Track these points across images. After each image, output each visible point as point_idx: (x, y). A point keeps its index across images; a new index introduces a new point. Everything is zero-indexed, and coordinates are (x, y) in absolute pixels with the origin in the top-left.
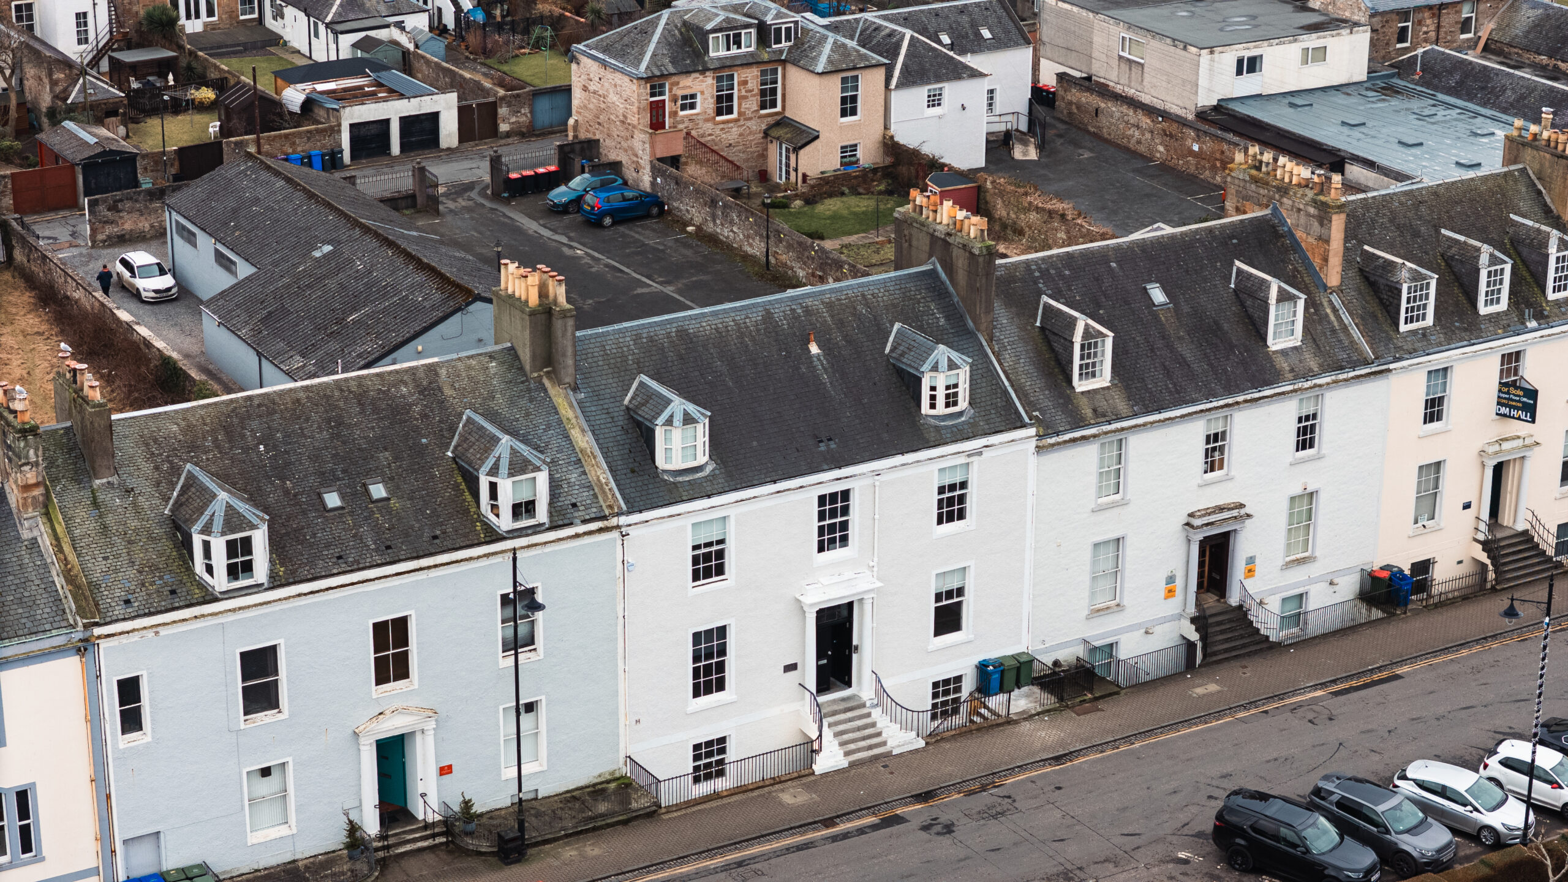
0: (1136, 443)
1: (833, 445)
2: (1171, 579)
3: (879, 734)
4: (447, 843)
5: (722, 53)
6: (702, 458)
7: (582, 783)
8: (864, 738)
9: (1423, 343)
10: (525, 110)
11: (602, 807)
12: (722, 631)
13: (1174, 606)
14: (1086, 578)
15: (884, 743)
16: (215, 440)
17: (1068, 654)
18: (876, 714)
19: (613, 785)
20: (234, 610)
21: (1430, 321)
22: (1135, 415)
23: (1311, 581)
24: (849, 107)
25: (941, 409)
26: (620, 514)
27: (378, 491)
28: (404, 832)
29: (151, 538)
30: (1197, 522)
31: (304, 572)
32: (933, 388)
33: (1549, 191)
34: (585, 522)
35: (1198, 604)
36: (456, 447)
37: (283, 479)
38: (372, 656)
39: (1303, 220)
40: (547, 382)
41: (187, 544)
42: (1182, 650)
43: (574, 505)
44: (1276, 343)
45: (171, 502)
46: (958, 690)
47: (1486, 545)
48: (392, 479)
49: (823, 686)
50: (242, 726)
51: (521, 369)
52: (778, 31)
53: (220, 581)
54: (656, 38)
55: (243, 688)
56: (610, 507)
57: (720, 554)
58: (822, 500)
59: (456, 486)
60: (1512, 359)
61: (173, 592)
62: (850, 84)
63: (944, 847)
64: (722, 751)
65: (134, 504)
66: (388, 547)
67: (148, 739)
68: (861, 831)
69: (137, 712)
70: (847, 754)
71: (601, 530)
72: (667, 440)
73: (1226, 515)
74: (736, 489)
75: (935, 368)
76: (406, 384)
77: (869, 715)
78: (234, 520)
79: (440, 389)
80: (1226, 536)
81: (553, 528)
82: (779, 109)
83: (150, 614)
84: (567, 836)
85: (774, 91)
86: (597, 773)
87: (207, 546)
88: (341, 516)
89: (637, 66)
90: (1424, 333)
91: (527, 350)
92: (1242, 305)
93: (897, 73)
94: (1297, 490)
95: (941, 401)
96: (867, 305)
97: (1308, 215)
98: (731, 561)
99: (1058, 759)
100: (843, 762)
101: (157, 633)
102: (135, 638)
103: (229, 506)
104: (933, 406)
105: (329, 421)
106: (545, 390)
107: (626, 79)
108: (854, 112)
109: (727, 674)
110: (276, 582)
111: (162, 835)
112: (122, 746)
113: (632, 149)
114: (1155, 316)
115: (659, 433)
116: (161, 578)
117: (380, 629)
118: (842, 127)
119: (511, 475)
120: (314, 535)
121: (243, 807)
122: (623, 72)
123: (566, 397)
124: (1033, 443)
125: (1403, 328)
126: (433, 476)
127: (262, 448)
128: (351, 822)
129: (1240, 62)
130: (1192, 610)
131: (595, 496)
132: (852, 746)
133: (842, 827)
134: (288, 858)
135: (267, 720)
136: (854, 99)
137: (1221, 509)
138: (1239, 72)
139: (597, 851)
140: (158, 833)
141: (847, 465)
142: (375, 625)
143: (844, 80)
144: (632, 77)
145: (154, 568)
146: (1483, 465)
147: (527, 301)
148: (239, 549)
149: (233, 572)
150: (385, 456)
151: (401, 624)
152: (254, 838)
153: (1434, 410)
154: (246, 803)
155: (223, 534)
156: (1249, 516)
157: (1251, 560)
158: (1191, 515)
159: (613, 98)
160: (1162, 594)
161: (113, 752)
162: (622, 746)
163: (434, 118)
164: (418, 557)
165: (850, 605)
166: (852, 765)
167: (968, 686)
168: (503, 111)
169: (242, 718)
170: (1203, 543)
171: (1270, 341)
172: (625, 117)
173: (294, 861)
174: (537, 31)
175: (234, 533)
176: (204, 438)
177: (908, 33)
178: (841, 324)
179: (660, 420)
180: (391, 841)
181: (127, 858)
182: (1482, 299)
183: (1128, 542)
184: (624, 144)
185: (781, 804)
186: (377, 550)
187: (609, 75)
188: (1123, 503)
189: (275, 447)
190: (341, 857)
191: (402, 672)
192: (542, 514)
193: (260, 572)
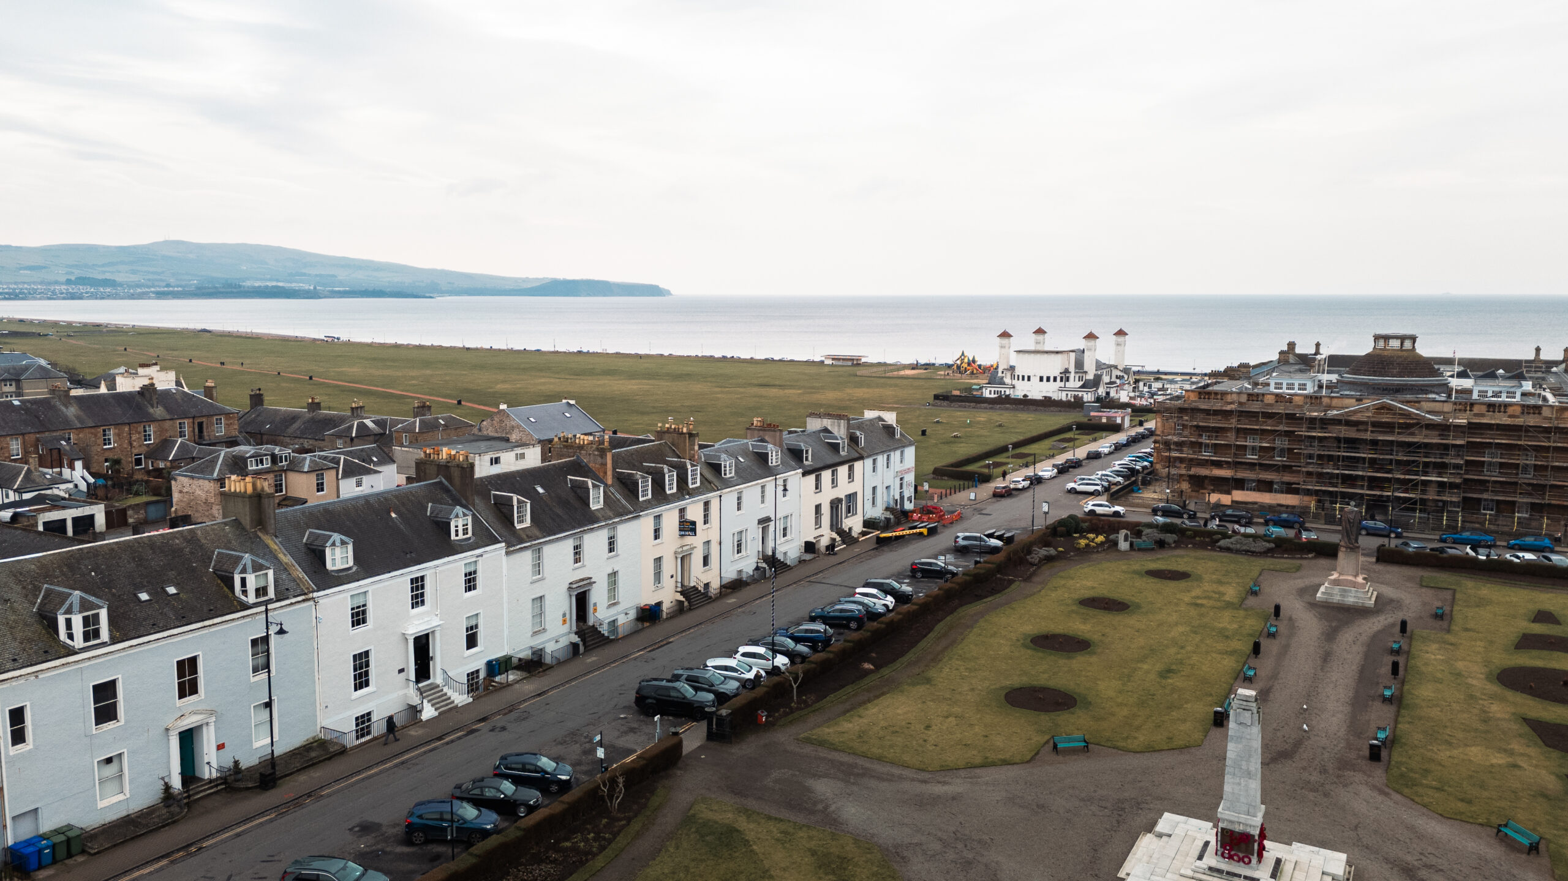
0: (547, 550)
1: (413, 555)
2: (564, 615)
3: (449, 698)
4: (225, 789)
5: (254, 468)
6: (351, 563)
7: (297, 745)
8: (443, 701)
9: (648, 505)
10: (142, 511)
11: (313, 754)
12: (367, 653)
13: (566, 628)
14: (530, 616)
15: (453, 702)
16: (61, 571)
17: (525, 654)
18: (445, 690)
19: (315, 744)
20: (89, 659)
21: (650, 496)
22: (544, 537)
23: (619, 613)
24: (320, 487)
25: (461, 536)
26: (313, 591)
27: (172, 590)
28: (198, 787)
29: (26, 624)
30: (574, 586)
31: (133, 634)
32: (457, 527)
33: (678, 449)
34: (295, 597)
35: (577, 626)
36: (214, 566)
37: (110, 588)
38: (176, 681)
39: (592, 458)
40: (260, 534)
41: (53, 626)
42: (571, 649)
43: (287, 589)
44: (594, 507)
45: (37, 605)
46: (478, 677)
47: (682, 593)
48: (179, 584)
49: (418, 680)
50: (94, 732)
51: (244, 529)
52: (281, 457)
53: (79, 642)
54: (220, 462)
55: (95, 708)
56: (308, 588)
57: (364, 612)
58: (412, 580)
59: (218, 585)
60: (682, 511)
61: (46, 652)
62: (320, 477)
63: (504, 735)
64: (369, 720)
65: (11, 608)
66: (183, 617)
67: (31, 747)
68: (459, 738)
69: (22, 730)
70: (436, 710)
71: (304, 601)
72: (333, 554)
73: (585, 582)
74: (371, 577)
75: (457, 516)
76: (178, 539)
77: (442, 690)
78: (85, 606)
79: (199, 540)
80: (584, 593)
81: (278, 600)
82: (284, 492)
83: (31, 665)
84: (298, 771)
85: (281, 485)
86: (305, 739)
87: (69, 623)
88: (150, 604)
89: (212, 474)
90: (648, 501)
91: (248, 518)
92: (575, 492)
93: (340, 472)
94: (610, 571)
95: (460, 532)
96: (414, 496)
97: (594, 455)
98: (370, 616)
99: (539, 695)
100: (436, 714)
101: (37, 677)
102: (22, 681)
103: (81, 598)
104: (457, 535)
105: (134, 559)
106: (260, 538)
107: (207, 482)
108: (322, 490)
109: (370, 677)
110: (114, 640)
111: (40, 810)
112: (11, 753)
113: (211, 514)
114: (542, 498)
115: (328, 551)
116: (36, 645)
117: (180, 664)
118: (318, 497)
119: (254, 571)
120: (136, 615)
121: (94, 784)
122: (204, 479)
123: (272, 540)
124: (504, 551)
125: (641, 499)
126: (203, 582)
127: (93, 574)
128: (166, 784)
129: (492, 459)
130: (574, 628)
131: (298, 584)
132: (438, 706)
133: (447, 739)
134: (124, 813)
135: (110, 727)
136: (322, 484)
137: (583, 580)
138: (492, 464)
139: (318, 774)
140: (36, 809)
141: (423, 563)
142: (178, 662)
143: (317, 475)
144: (209, 480)
145: (30, 640)
146: (676, 558)
147: (245, 492)
148: (90, 623)
149: (87, 637)
150: (172, 574)
151: (193, 661)
152: (101, 804)
153: (657, 534)
154: (97, 782)
155: (80, 612)
156: (595, 582)
157: (595, 604)
158: (571, 584)
159: (198, 492)
160: (561, 622)
161: (6, 758)
162: (318, 721)
163: (91, 518)
164: (203, 621)
165: (427, 635)
166: (440, 714)
167: (482, 675)
168: (130, 512)
169: (94, 727)
170: (577, 596)
171: (591, 506)
172: (206, 500)
173: (128, 815)
174: (135, 488)
175: (87, 611)
176: (54, 571)
177: (342, 457)
178: (403, 504)
179: (328, 544)
180: (191, 793)
181: (14, 829)
182: (667, 487)
183: (546, 597)
184: (207, 513)
185: (411, 736)
186: (177, 619)
187: (195, 482)
188: (543, 579)
189: (101, 573)
190: (159, 808)
191: (194, 690)
192: (271, 594)
193: (105, 635)
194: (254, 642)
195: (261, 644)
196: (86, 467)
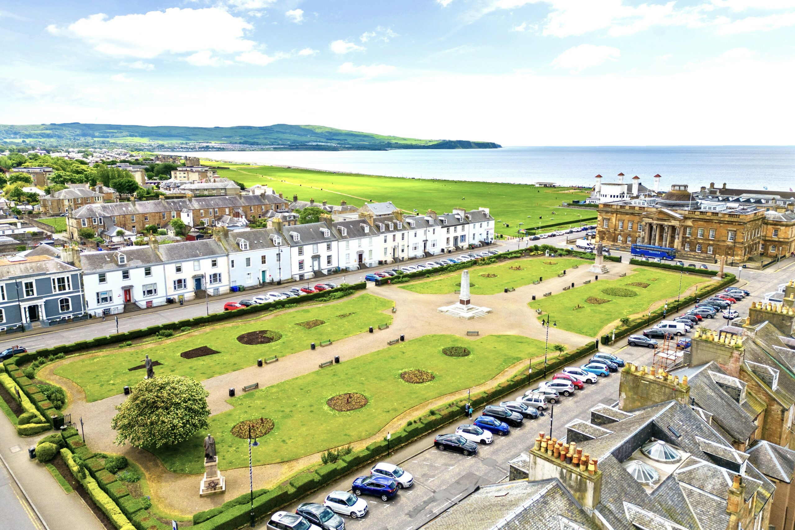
0: (350, 242)
1: (314, 239)
2: (355, 259)
4: (271, 284)
6: (299, 240)
7: (287, 279)
13: (356, 262)
14: (345, 259)
17: (344, 268)
19: (290, 278)
20: (245, 253)
21: (384, 230)
22: (350, 239)
23: (372, 261)
25: (327, 236)
27: (261, 242)
29: (234, 245)
30: (358, 252)
31: (253, 249)
32: (326, 234)
35: (359, 262)
36: (270, 237)
37: (250, 239)
38: (261, 260)
40: (280, 232)
41: (239, 245)
42: (357, 267)
43: (285, 244)
44: (366, 232)
47: (393, 258)
48: (263, 240)
53: (243, 249)
55: (246, 263)
56: (289, 244)
57: (302, 252)
58: (316, 247)
60: (395, 235)
61: (238, 250)
67: (235, 269)
69: (233, 265)
71: (288, 247)
73: (361, 252)
75: (326, 231)
76: (263, 231)
79: (267, 232)
80: (362, 255)
81: (283, 246)
83: (235, 252)
84: (285, 283)
87: (242, 245)
88: (257, 243)
90: (384, 232)
92: (362, 228)
94: (370, 249)
97: (368, 218)
101: (236, 255)
102: (233, 255)
103: (244, 241)
105: (254, 234)
109: (303, 266)
110: (249, 250)
112: (232, 269)
114: (351, 229)
115: (294, 236)
116: (236, 248)
119: (277, 239)
120: (254, 245)
123: (282, 233)
124: (338, 241)
125: (381, 231)
126: (267, 240)
131: (287, 243)
135: (249, 267)
140: (236, 281)
141: (316, 241)
142: (262, 256)
145: (234, 247)
146: (392, 248)
148: (245, 245)
149: (245, 248)
150: (261, 238)
151: (265, 256)
154: (247, 278)
156: (365, 252)
157: (365, 258)
160: (354, 261)
162: (291, 274)
164: (267, 248)
169: (246, 267)
170: (359, 255)
173: (252, 285)
175: (245, 243)
182: (390, 228)
183: (350, 254)
186: (262, 247)
188: (349, 249)
191: (265, 263)
192: (281, 244)
193: (248, 248)
194: (277, 254)
195: (279, 255)
196: (246, 218)
